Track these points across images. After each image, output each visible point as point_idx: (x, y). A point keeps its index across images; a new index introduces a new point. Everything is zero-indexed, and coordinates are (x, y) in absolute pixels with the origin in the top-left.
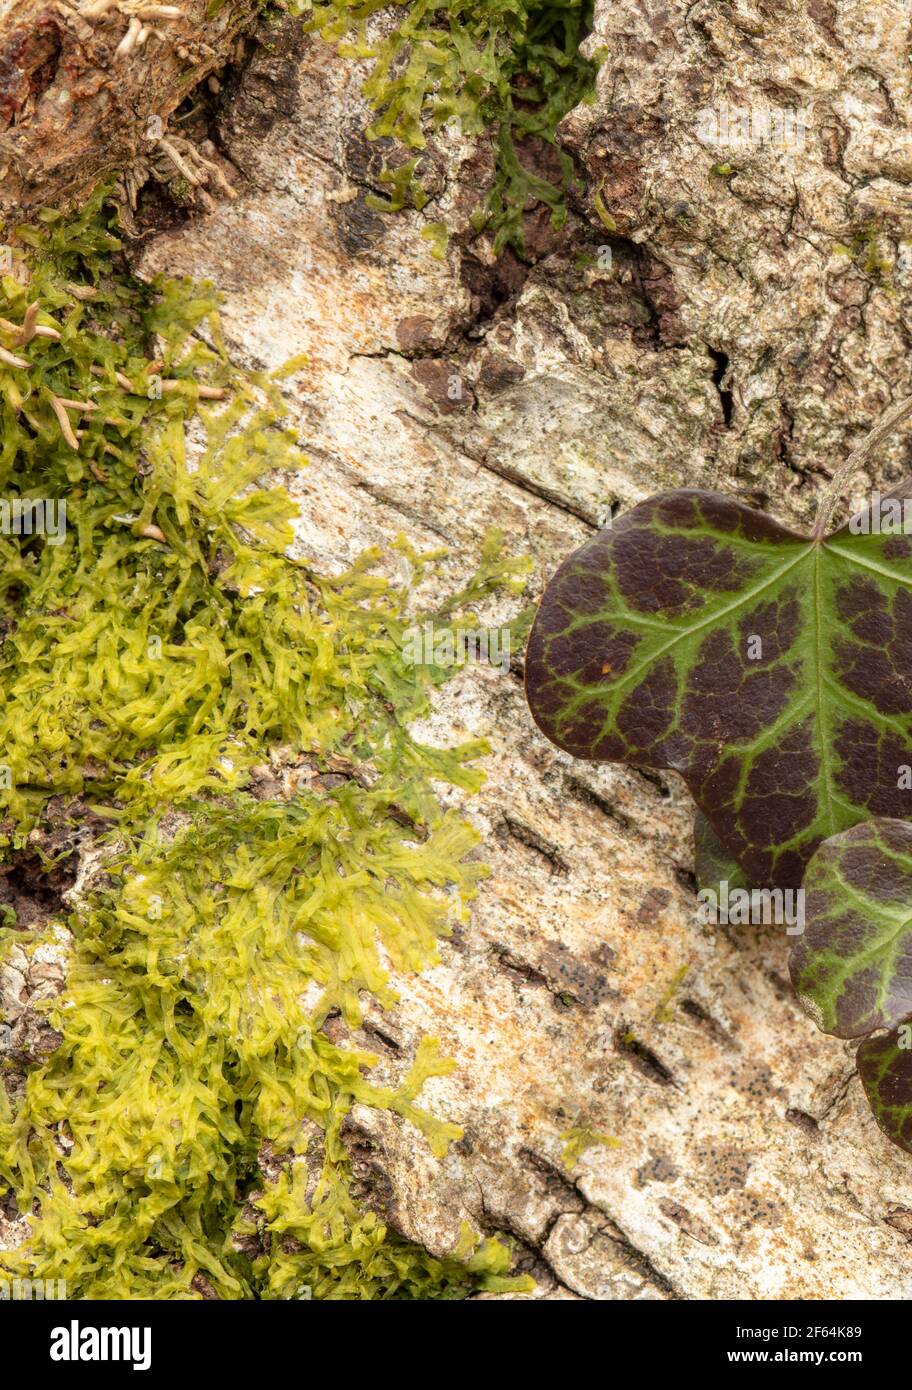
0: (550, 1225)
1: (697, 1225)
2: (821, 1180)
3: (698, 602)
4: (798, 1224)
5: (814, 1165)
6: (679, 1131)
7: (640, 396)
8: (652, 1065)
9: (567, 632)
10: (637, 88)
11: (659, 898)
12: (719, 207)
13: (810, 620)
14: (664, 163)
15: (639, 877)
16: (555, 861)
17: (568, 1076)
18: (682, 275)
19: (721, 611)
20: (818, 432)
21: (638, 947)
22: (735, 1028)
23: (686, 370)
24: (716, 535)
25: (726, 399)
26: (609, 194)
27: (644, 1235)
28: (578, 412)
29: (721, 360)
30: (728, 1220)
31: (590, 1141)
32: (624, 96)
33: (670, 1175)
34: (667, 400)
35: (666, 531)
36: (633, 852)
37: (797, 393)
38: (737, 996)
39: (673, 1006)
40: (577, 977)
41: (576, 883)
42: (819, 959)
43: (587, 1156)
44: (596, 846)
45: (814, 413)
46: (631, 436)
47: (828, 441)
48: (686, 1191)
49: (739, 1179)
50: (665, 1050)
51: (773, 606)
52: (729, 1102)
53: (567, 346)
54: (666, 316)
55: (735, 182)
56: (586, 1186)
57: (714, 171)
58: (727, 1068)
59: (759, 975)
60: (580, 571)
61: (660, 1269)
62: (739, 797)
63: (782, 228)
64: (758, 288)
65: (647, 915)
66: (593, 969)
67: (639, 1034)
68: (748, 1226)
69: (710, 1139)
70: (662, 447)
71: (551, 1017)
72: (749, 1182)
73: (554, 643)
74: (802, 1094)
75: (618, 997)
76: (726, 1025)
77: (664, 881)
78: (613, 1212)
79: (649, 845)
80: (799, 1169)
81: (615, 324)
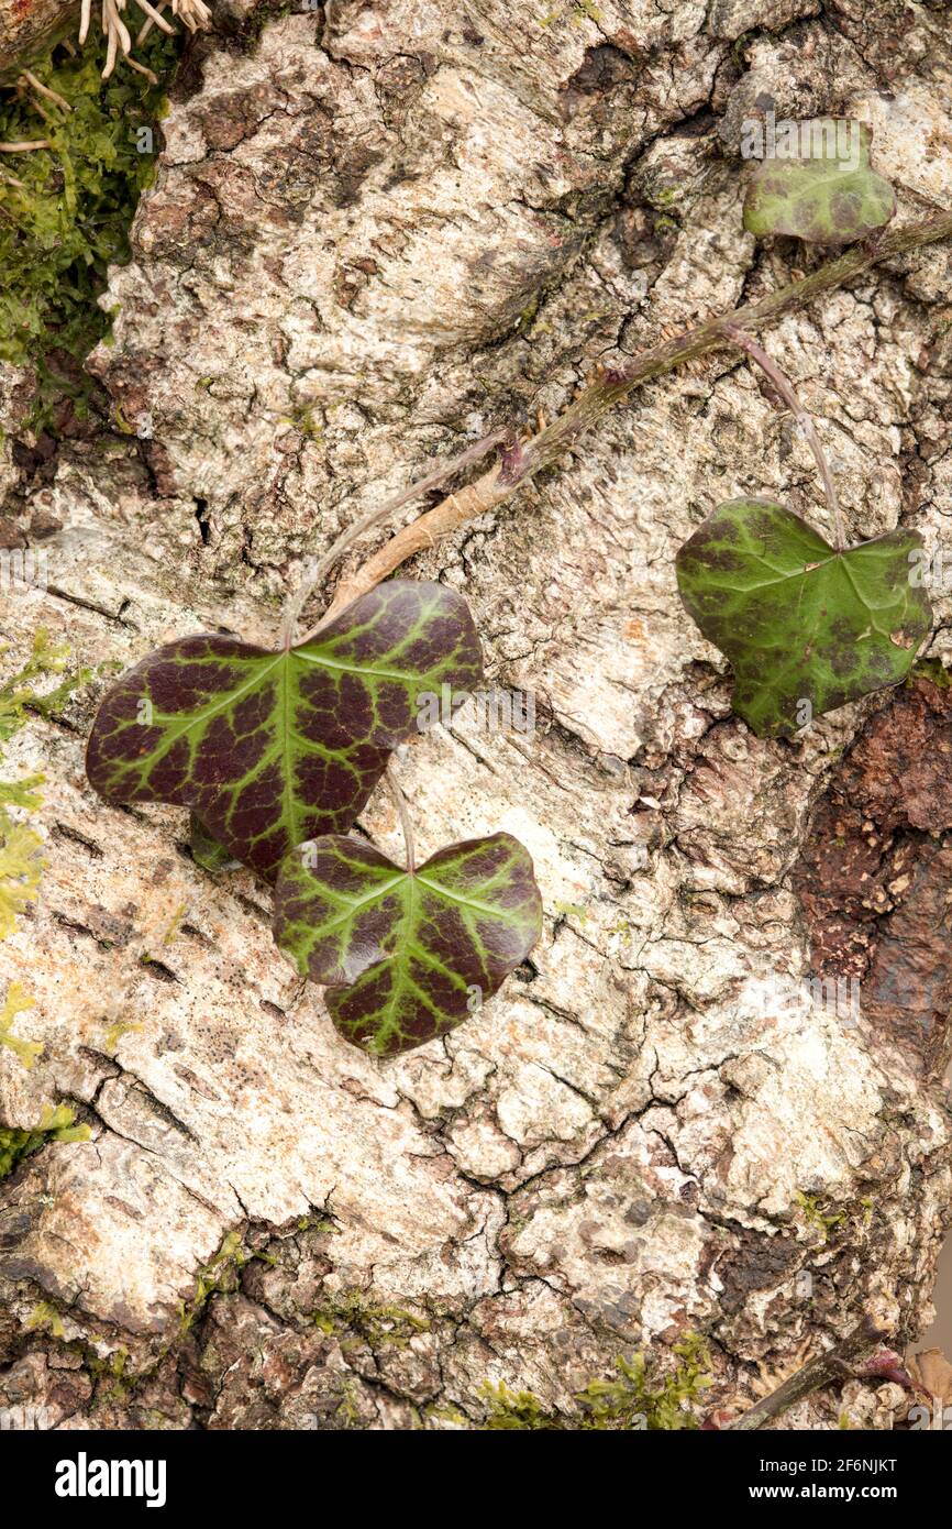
0: (99, 1091)
1: (203, 1085)
2: (291, 1056)
3: (206, 701)
4: (277, 1087)
5: (286, 1045)
6: (182, 1013)
7: (146, 536)
8: (162, 971)
9: (116, 732)
10: (144, 336)
11: (166, 866)
12: (201, 407)
13: (281, 699)
14: (165, 386)
15: (152, 853)
16: (93, 849)
17: (109, 995)
18: (174, 452)
19: (221, 704)
20: (269, 541)
21: (152, 901)
22: (216, 937)
23: (178, 514)
24: (219, 659)
25: (205, 527)
26: (126, 411)
27: (165, 1092)
28: (100, 547)
29: (202, 504)
30: (226, 1082)
31: (123, 1030)
32: (134, 341)
33: (179, 1047)
34: (166, 536)
35: (185, 662)
36: (147, 837)
37: (255, 520)
38: (216, 914)
39: (177, 932)
40: (113, 928)
41: (108, 863)
42: (294, 927)
43: (121, 1041)
44: (121, 837)
45: (269, 531)
46: (140, 560)
47: (276, 547)
48: (192, 1058)
49: (230, 1052)
50: (170, 962)
51: (257, 695)
52: (216, 990)
53: (93, 505)
54: (162, 476)
55: (212, 388)
56: (121, 1060)
57: (199, 383)
58: (212, 964)
59: (231, 898)
60: (125, 693)
61: (179, 1118)
62: (230, 813)
63: (244, 411)
64: (228, 454)
65: (158, 879)
66: (123, 920)
67: (154, 956)
68: (241, 1087)
69: (205, 1018)
70: (161, 565)
71: (96, 958)
72: (238, 1054)
73: (107, 741)
74: (272, 990)
75: (140, 936)
76: (210, 935)
77: (169, 853)
78: (141, 1076)
79: (158, 830)
80: (274, 1047)
81: (125, 484)
